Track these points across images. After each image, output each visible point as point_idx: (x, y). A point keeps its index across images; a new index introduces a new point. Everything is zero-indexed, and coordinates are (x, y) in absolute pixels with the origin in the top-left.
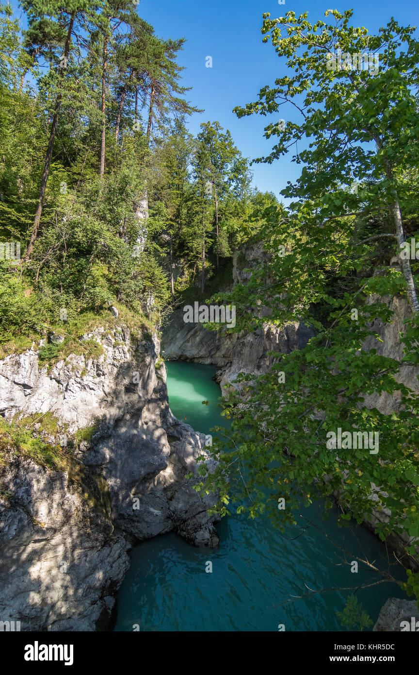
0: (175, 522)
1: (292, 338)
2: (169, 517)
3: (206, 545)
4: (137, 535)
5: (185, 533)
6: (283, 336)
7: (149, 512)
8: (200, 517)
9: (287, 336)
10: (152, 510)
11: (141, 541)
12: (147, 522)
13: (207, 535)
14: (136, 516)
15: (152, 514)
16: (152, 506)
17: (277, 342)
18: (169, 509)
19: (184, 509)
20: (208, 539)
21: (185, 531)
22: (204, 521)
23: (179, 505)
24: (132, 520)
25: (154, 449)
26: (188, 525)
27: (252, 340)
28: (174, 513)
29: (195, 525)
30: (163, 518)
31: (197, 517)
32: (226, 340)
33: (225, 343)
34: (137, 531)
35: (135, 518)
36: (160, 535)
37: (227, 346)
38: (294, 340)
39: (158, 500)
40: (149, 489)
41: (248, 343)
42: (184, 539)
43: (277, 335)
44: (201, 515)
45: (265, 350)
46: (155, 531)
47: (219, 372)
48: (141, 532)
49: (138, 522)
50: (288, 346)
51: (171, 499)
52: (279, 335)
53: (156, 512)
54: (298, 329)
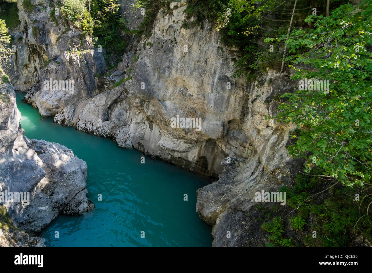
0: (59, 208)
1: (90, 62)
2: (54, 207)
3: (87, 211)
4: (36, 230)
5: (70, 211)
6: (83, 61)
7: (40, 211)
8: (78, 197)
9: (86, 61)
10: (41, 208)
11: (40, 232)
12: (41, 218)
13: (86, 205)
14: (32, 218)
15: (42, 211)
16: (40, 206)
17: (80, 66)
18: (52, 202)
19: (64, 197)
20: (87, 207)
21: (69, 210)
22: (82, 198)
23: (59, 196)
24: (29, 222)
25: (31, 166)
26: (70, 206)
27: (55, 67)
28: (57, 203)
29: (76, 203)
30: (51, 210)
31: (76, 197)
32: (23, 70)
33: (23, 73)
34: (35, 227)
35: (31, 220)
36: (52, 221)
37: (25, 75)
38: (92, 63)
39: (42, 200)
40: (34, 195)
41: (52, 70)
42: (70, 215)
43: (78, 61)
44: (78, 195)
45: (69, 73)
46: (48, 220)
47: (27, 96)
48: (38, 227)
49: (34, 221)
50: (88, 68)
51: (52, 195)
52: (80, 61)
53: (44, 208)
54: (94, 55)
